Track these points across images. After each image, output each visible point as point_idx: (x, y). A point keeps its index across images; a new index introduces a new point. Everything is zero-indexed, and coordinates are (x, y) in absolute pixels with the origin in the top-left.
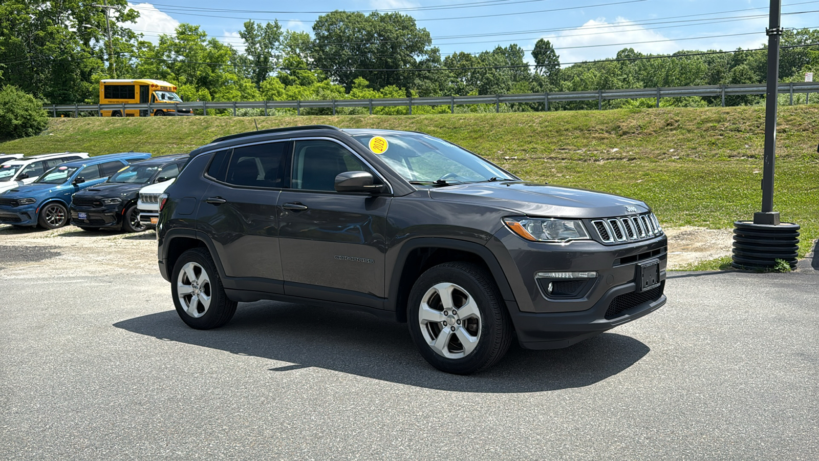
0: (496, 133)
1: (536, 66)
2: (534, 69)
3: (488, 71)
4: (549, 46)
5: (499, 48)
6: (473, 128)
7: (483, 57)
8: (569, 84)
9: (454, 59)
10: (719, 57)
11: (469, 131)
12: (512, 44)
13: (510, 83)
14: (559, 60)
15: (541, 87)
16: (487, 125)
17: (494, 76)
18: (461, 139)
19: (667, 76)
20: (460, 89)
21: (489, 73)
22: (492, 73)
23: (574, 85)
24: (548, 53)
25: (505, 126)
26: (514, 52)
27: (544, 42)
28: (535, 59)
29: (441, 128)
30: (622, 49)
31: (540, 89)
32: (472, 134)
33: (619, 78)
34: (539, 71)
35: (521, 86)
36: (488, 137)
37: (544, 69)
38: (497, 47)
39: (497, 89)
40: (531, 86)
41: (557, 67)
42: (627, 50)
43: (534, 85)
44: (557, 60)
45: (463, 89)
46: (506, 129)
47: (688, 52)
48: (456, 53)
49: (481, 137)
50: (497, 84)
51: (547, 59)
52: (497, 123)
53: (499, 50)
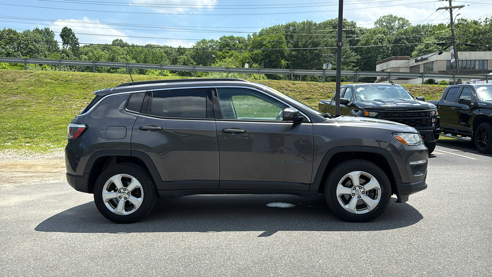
0: (99, 86)
1: (64, 44)
2: (62, 45)
3: (30, 44)
4: (71, 32)
5: (37, 29)
6: (81, 82)
7: (26, 34)
8: (85, 57)
9: (4, 32)
10: (170, 50)
11: (78, 83)
12: (46, 28)
13: (46, 53)
14: (78, 41)
15: (68, 57)
16: (91, 80)
17: (35, 47)
18: (74, 89)
19: (145, 58)
20: (9, 54)
21: (31, 45)
22: (33, 45)
23: (89, 58)
24: (71, 36)
25: (104, 82)
26: (48, 33)
27: (68, 29)
28: (62, 39)
29: (55, 80)
30: (116, 39)
31: (68, 58)
32: (81, 86)
33: (121, 56)
34: (65, 47)
35: (55, 55)
36: (94, 88)
37: (69, 46)
38: (36, 28)
39: (38, 56)
40: (62, 56)
41: (77, 46)
42: (119, 40)
43: (63, 55)
44: (77, 41)
45: (12, 53)
46: (106, 83)
47: (154, 45)
48: (6, 28)
49: (88, 88)
50: (37, 52)
51: (70, 40)
52: (98, 79)
53: (37, 30)
